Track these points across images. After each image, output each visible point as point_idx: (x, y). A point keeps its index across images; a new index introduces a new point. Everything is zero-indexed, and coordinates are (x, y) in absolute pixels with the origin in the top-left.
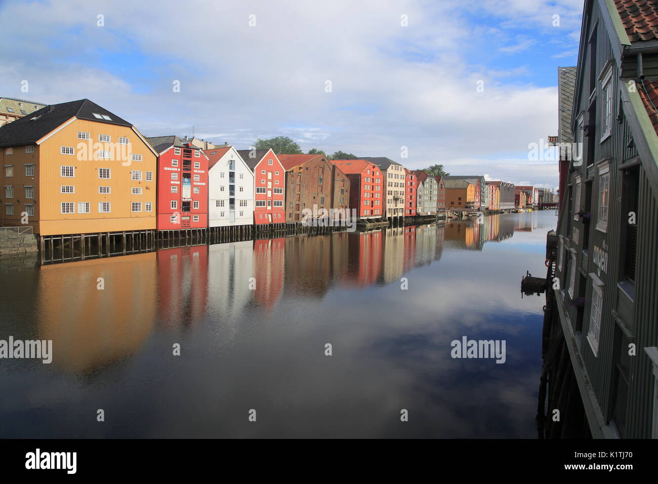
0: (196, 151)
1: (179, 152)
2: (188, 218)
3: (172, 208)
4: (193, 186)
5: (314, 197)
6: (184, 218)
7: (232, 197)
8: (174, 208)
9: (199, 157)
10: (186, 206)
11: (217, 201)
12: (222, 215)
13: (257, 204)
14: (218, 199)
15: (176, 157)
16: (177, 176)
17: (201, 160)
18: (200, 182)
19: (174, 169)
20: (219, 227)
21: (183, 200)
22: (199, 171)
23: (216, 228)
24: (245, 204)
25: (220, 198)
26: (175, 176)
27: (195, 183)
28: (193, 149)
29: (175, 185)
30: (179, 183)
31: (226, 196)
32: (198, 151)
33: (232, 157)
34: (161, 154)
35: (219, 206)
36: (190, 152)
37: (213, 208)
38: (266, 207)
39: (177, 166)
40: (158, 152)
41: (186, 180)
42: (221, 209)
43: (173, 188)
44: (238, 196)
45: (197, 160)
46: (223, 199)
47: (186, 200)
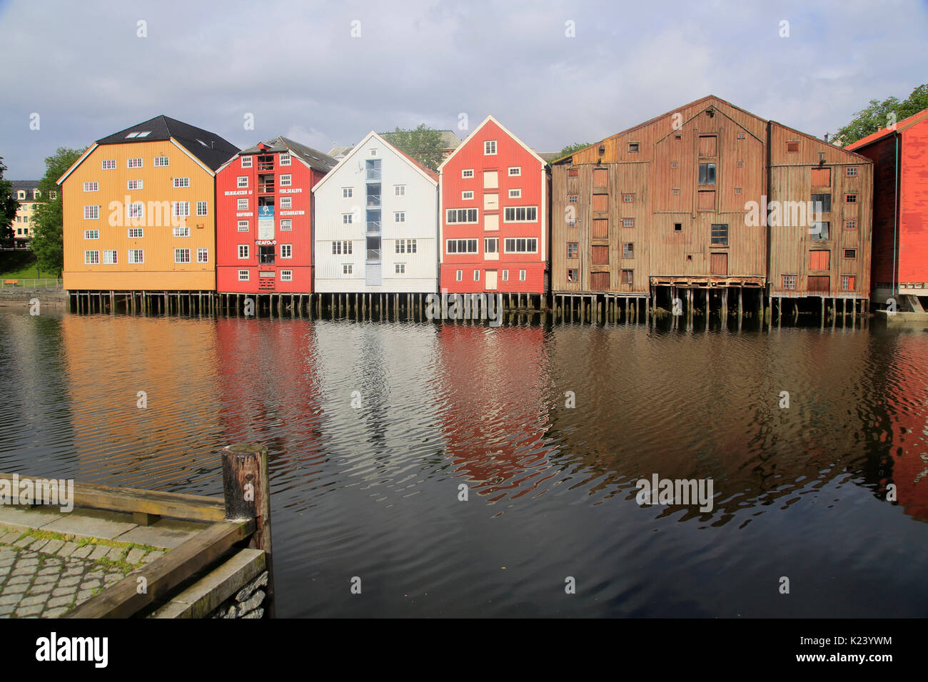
0: (281, 155)
1: (249, 163)
2: (272, 275)
3: (239, 257)
4: (278, 219)
5: (678, 227)
6: (263, 275)
7: (374, 234)
8: (244, 257)
9: (290, 164)
10: (268, 253)
11: (334, 244)
12: (348, 269)
13: (452, 247)
14: (337, 239)
15: (243, 173)
16: (247, 204)
17: (294, 169)
18: (293, 209)
19: (243, 191)
20: (344, 295)
21: (259, 243)
22: (290, 191)
23: (337, 295)
24: (413, 248)
25: (342, 237)
26: (243, 204)
27: (282, 213)
28: (277, 152)
29: (243, 218)
30: (252, 214)
31: (358, 232)
32: (285, 155)
33: (374, 153)
34: (217, 171)
35: (339, 252)
36: (270, 159)
37: (324, 258)
38: (481, 255)
39: (247, 186)
40: (214, 170)
41: (266, 208)
42: (343, 258)
43: (241, 224)
44: (389, 231)
45: (285, 170)
46: (347, 238)
47: (264, 243)
